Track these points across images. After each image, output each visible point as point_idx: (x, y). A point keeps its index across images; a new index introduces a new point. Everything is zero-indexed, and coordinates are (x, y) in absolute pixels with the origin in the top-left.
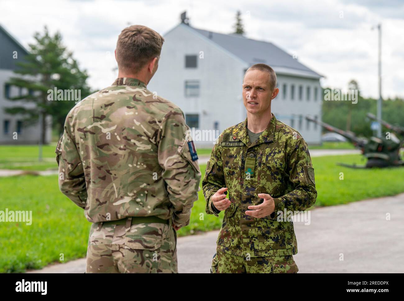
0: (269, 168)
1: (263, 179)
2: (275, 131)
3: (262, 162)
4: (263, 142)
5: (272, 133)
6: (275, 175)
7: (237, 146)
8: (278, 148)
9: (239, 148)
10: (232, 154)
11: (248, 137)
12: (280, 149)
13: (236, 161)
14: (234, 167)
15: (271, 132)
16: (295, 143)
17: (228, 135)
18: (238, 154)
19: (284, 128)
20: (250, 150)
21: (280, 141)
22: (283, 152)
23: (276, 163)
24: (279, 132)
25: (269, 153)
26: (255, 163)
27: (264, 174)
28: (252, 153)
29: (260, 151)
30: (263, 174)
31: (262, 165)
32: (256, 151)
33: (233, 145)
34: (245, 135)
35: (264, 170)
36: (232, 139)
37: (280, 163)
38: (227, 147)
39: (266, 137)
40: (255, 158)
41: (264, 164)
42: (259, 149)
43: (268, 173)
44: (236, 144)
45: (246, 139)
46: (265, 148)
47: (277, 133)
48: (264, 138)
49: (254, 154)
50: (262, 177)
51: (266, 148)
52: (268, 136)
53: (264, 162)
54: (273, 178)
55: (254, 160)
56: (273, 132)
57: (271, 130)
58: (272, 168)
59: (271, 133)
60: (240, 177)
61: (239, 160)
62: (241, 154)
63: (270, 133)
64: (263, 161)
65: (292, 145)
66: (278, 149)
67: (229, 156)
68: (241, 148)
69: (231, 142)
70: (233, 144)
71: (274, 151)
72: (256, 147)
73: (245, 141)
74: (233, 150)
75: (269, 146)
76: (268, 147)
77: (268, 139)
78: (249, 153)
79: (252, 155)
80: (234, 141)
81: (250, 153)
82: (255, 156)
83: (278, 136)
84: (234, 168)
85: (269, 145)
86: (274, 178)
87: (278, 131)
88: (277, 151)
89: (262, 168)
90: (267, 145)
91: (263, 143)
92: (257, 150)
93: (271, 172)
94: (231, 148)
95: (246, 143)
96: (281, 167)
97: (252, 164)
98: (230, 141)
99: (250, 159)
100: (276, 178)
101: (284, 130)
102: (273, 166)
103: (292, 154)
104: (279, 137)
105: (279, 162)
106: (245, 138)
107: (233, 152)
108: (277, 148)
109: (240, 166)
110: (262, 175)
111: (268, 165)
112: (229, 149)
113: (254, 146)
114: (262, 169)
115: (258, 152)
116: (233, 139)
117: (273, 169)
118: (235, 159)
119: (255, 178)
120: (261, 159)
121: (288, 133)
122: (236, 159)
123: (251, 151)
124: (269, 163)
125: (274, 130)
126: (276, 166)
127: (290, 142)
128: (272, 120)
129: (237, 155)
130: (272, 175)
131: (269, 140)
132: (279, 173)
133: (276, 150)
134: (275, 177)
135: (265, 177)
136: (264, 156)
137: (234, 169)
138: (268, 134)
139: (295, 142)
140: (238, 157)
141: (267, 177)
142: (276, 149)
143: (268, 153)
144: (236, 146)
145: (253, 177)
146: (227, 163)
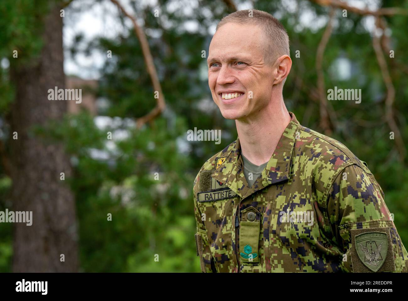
0: (285, 241)
1: (277, 267)
2: (294, 154)
3: (270, 230)
4: (270, 183)
5: (287, 160)
6: (300, 256)
7: (226, 198)
8: (299, 193)
9: (230, 201)
10: (220, 216)
11: (242, 175)
12: (303, 196)
13: (227, 231)
14: (224, 245)
15: (286, 157)
16: (330, 179)
17: (208, 175)
18: (230, 215)
19: (311, 146)
20: (245, 204)
21: (302, 178)
22: (309, 202)
23: (297, 230)
24: (302, 154)
25: (283, 206)
26: (258, 233)
27: (276, 255)
28: (251, 210)
29: (266, 204)
30: (274, 257)
31: (272, 236)
32: (259, 206)
33: (220, 197)
34: (234, 173)
35: (275, 245)
36: (217, 182)
37: (305, 228)
38: (209, 202)
39: (273, 171)
40: (258, 223)
41: (274, 232)
42: (264, 200)
43: (285, 252)
44: (225, 193)
45: (237, 180)
46: (275, 197)
47: (298, 157)
48: (271, 173)
49: (256, 213)
50: (273, 261)
51: (277, 197)
52: (278, 169)
53: (275, 228)
54: (295, 263)
55: (257, 226)
56: (288, 158)
57: (284, 154)
58: (291, 241)
59: (285, 160)
60: (237, 266)
61: (231, 228)
62: (233, 215)
63: (283, 161)
64: (273, 225)
65: (325, 185)
66: (299, 196)
67: (216, 221)
68: (233, 202)
69: (214, 191)
70: (220, 194)
71: (291, 202)
72: (259, 197)
73: (236, 187)
74: (221, 207)
75: (283, 191)
76: (280, 194)
77: (279, 175)
78: (245, 211)
79: (251, 216)
80: (220, 187)
81: (248, 211)
82: (259, 216)
83: (300, 164)
84: (223, 247)
85: (284, 188)
86: (298, 263)
87: (299, 153)
88: (297, 200)
89: (271, 241)
90: (279, 189)
91: (269, 186)
92: (261, 203)
93: (291, 249)
94: (217, 204)
95: (239, 189)
96: (307, 236)
97: (253, 236)
98: (213, 188)
99: (248, 225)
100: (303, 263)
101: (312, 149)
102: (292, 235)
103: (327, 204)
104: (302, 166)
105: (302, 226)
106: (235, 179)
107: (220, 213)
108: (296, 193)
109: (234, 241)
110: (272, 257)
111: (282, 234)
112: (214, 206)
113: (253, 194)
114: (273, 244)
115: (264, 208)
116: (217, 184)
117: (293, 243)
118: (223, 226)
119: (262, 265)
120: (269, 223)
121: (318, 155)
122: (225, 227)
123: (248, 206)
124: (284, 231)
125: (291, 152)
126: (297, 236)
127: (321, 177)
128: (287, 130)
129: (228, 218)
130: (294, 255)
131: (280, 177)
132: (306, 251)
133: (294, 198)
134: (299, 259)
135: (279, 262)
136: (273, 215)
137: (224, 249)
138: (278, 163)
139: (331, 177)
140: (229, 221)
141: (284, 262)
142: (296, 196)
143: (281, 206)
144: (224, 199)
145: (258, 263)
146: (214, 236)
